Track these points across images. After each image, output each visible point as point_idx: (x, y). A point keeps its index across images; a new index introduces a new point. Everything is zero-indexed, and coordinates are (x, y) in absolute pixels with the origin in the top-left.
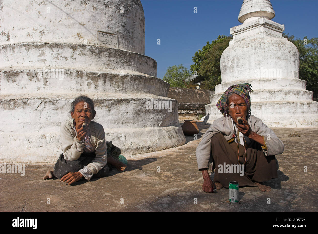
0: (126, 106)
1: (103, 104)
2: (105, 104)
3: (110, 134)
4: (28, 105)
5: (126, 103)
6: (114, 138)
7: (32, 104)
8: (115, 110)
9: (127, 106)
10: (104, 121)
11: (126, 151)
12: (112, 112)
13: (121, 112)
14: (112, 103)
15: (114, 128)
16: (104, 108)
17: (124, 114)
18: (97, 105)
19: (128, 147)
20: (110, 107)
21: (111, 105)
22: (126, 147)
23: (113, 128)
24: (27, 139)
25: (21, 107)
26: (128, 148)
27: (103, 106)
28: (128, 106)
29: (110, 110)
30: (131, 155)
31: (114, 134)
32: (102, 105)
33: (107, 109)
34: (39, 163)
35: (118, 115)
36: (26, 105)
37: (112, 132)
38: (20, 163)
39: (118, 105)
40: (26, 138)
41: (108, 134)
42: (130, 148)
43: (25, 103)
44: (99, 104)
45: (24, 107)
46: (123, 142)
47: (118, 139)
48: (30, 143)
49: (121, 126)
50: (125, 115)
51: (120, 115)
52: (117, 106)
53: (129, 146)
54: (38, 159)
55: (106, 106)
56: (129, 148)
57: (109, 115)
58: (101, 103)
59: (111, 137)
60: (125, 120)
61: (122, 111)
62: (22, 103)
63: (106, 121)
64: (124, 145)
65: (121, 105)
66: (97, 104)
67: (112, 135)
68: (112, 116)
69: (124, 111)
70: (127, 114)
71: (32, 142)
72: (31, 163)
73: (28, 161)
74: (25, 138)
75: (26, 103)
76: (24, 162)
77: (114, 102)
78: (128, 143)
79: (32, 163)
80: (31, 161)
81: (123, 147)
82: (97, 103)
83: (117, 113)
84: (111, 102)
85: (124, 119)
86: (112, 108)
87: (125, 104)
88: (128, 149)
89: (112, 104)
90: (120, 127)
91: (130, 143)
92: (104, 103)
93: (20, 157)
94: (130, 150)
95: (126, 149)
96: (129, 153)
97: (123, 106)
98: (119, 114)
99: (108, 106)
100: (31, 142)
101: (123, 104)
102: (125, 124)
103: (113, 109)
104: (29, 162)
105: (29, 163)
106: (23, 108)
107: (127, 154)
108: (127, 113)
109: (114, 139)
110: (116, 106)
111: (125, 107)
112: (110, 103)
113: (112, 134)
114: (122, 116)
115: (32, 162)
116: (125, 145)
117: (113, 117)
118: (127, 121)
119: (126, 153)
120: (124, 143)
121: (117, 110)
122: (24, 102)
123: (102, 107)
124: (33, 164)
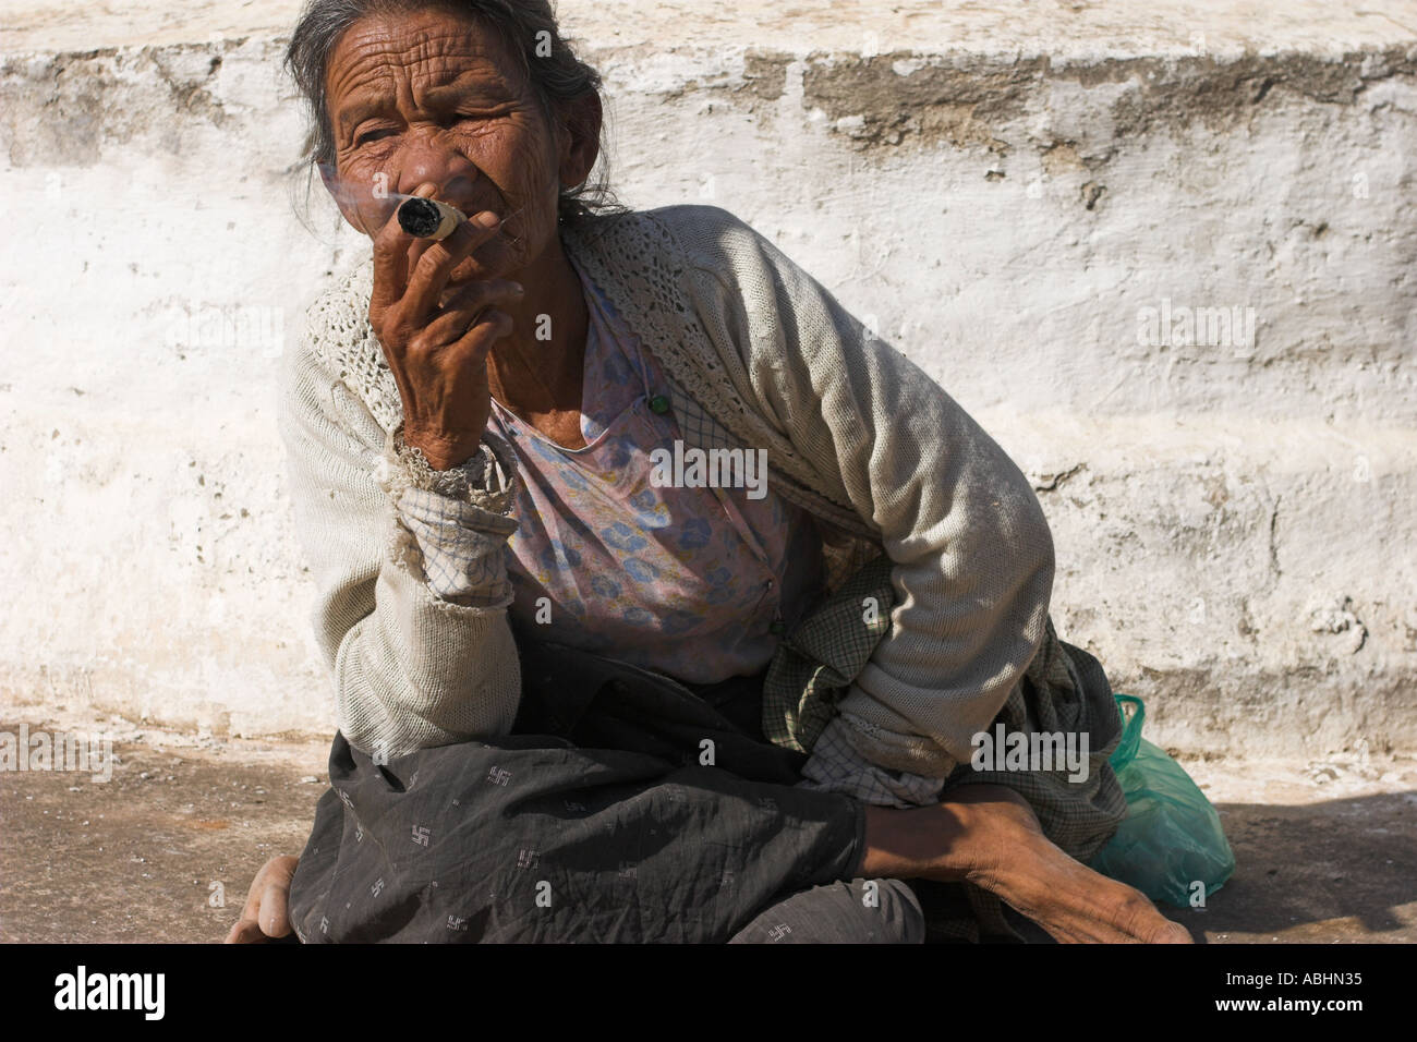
0: (1308, 144)
1: (1016, 123)
2: (1039, 123)
3: (1084, 478)
4: (220, 119)
5: (1309, 104)
6: (1124, 528)
7: (255, 110)
8: (1166, 198)
9: (1323, 153)
10: (1024, 323)
11: (1269, 698)
12: (1121, 218)
13: (1237, 217)
14: (1122, 106)
15: (1145, 410)
16: (1023, 163)
17: (1273, 250)
18: (938, 129)
19: (1300, 650)
20: (1097, 150)
21: (1119, 133)
22: (1273, 656)
23: (1124, 407)
24: (201, 481)
25: (155, 135)
26: (1292, 661)
27: (1010, 137)
28: (1325, 141)
29: (1098, 192)
30: (1324, 761)
31: (1133, 483)
32: (1009, 129)
33: (1069, 179)
34: (302, 741)
35: (1197, 261)
36: (203, 119)
37: (1106, 461)
38: (131, 720)
39: (1200, 132)
40: (197, 471)
41: (1063, 478)
42: (1324, 668)
43: (188, 95)
44: (966, 115)
45: (184, 141)
46: (1243, 588)
47: (1177, 544)
48: (230, 523)
49: (1226, 387)
50: (1285, 253)
51: (1223, 251)
52: (1186, 142)
53: (1313, 649)
54: (286, 698)
55: (1058, 143)
56: (1306, 671)
57: (1089, 254)
58: (995, 107)
59: (1095, 519)
60: (1282, 317)
61: (1251, 213)
62: (164, 98)
63: (1047, 328)
64: (1246, 630)
65: (1242, 130)
66: (946, 115)
67: (1111, 490)
68: (1124, 263)
69: (1276, 214)
70: (1317, 246)
71: (245, 514)
72: (222, 733)
73: (201, 707)
74: (185, 465)
75: (200, 99)
76: (165, 715)
77: (1156, 89)
78: (1296, 605)
79: (232, 732)
80: (228, 714)
81: (1237, 646)
82: (942, 102)
83: (1185, 228)
84: (1109, 93)
85: (1277, 311)
86: (1119, 170)
87: (1294, 123)
88: (1288, 673)
89: (1131, 122)
90: (1212, 402)
91: (1321, 603)
92: (1028, 105)
93: (128, 661)
94: (1318, 695)
95: (1266, 678)
96: (1309, 726)
97: (1262, 144)
98: (1207, 240)
99: (1072, 143)
100: (235, 513)
101: (1267, 116)
102: (1277, 373)
103: (1142, 182)
104: (206, 721)
105: (203, 734)
106: (173, 144)
107: (1272, 741)
108: (1321, 229)
109: (1122, 540)
110: (1171, 149)
111: (1292, 160)
112: (1106, 113)
113: (1100, 488)
114: (1243, 272)
115: (238, 725)
116: (1258, 623)
117: (1140, 276)
118: (1311, 335)
119: (1265, 725)
120: (1252, 607)
121: (1187, 199)
122: (175, 89)
123: (1004, 149)
124: (236, 745)
